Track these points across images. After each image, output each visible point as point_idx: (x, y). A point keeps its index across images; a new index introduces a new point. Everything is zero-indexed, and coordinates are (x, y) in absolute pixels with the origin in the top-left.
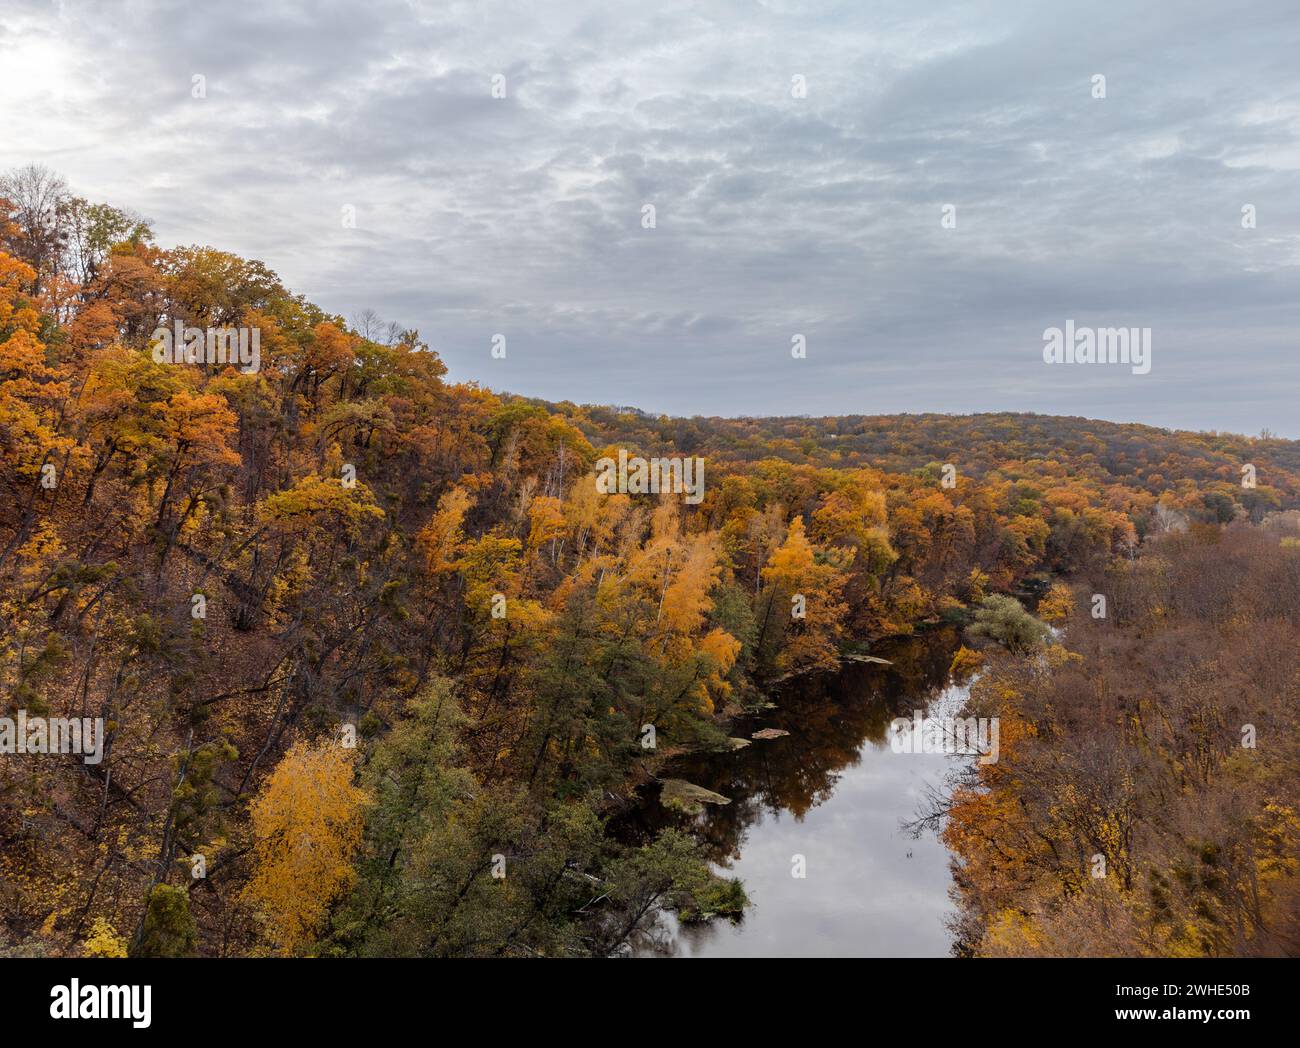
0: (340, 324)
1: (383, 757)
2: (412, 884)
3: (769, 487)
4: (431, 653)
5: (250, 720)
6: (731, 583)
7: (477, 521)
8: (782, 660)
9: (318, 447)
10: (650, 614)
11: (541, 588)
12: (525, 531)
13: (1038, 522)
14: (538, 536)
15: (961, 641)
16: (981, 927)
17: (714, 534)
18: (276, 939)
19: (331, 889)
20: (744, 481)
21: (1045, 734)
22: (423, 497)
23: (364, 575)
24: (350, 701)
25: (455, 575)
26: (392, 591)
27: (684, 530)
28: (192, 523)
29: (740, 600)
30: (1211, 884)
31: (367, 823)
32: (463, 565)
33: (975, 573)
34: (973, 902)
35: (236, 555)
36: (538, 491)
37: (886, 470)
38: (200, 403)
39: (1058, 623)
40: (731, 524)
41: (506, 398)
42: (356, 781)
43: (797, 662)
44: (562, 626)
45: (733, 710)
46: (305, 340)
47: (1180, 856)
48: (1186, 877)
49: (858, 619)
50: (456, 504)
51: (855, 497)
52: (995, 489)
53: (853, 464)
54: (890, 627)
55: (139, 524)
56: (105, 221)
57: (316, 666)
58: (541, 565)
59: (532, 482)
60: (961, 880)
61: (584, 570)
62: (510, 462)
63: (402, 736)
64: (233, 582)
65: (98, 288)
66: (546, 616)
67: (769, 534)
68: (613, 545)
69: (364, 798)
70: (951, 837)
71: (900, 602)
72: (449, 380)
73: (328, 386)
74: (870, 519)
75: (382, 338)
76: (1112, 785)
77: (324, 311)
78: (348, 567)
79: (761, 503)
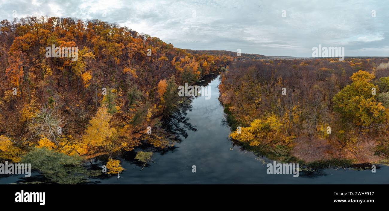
0: (165, 43)
1: (168, 82)
2: (171, 92)
3: (203, 57)
4: (172, 73)
5: (158, 78)
6: (199, 67)
7: (176, 61)
8: (204, 74)
9: (163, 54)
10: (192, 70)
11: (182, 67)
12: (181, 62)
13: (226, 60)
14: (182, 62)
15: (220, 71)
16: (221, 95)
17: (198, 62)
18: (160, 95)
19: (164, 92)
20: (201, 57)
21: (226, 79)
22: (172, 58)
23: (167, 66)
24: (166, 77)
25: (174, 66)
26: (169, 67)
27: (195, 61)
28: (153, 61)
29: (200, 68)
30: (239, 89)
31: (167, 87)
32: (175, 65)
33: (221, 65)
34: (221, 93)
35: (156, 63)
36: (182, 58)
37: (213, 55)
38: (154, 50)
39: (228, 69)
40: (200, 61)
41: (179, 49)
42: (166, 84)
43: (206, 74)
44: (184, 71)
45: (200, 78)
46: (162, 44)
47: (236, 87)
48: (237, 88)
49: (211, 70)
50: (174, 59)
51: (211, 58)
52: (223, 57)
53: (211, 55)
54: (214, 70)
55: (149, 61)
56: (147, 35)
57: (163, 73)
58: (182, 65)
59: (181, 57)
60: (220, 91)
61: (186, 65)
62: (179, 55)
63: (170, 80)
64: (156, 66)
65: (147, 41)
66: (183, 70)
67: (203, 62)
68: (189, 63)
69: (167, 85)
70: (219, 88)
71: (215, 68)
72: (174, 47)
73: (164, 48)
74: (212, 60)
75: (168, 44)
76: (232, 82)
77: (163, 41)
78: (165, 65)
79: (202, 59)
